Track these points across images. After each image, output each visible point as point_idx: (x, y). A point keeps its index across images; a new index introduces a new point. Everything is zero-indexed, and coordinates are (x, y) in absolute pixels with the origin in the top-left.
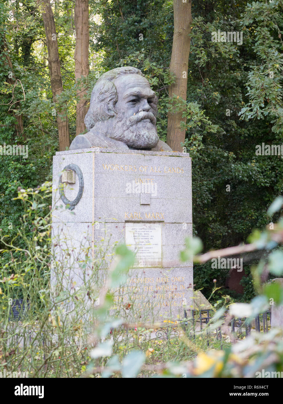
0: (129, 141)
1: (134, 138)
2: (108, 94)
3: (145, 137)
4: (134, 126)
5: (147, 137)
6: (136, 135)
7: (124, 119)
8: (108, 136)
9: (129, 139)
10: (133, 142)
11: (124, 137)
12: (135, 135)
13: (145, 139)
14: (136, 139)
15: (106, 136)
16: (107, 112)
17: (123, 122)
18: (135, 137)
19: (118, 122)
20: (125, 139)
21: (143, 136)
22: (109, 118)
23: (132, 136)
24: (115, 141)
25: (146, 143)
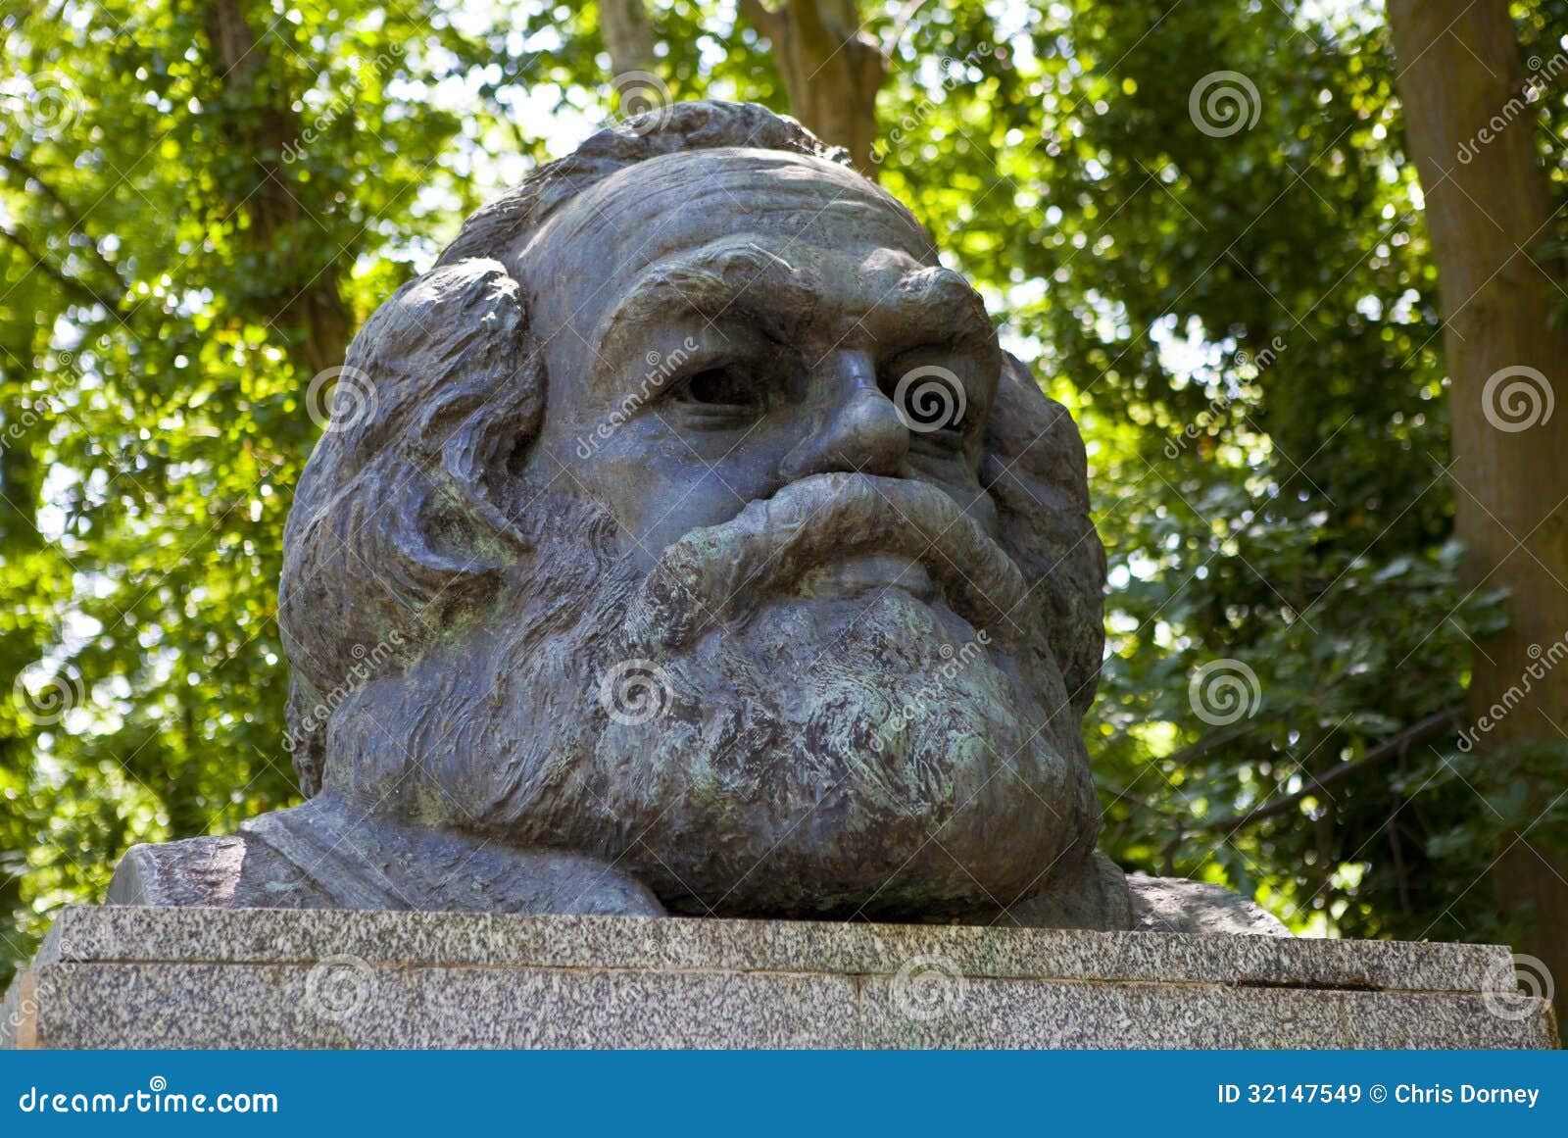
0: (651, 821)
1: (700, 770)
2: (426, 364)
3: (839, 739)
4: (711, 648)
5: (861, 741)
6: (727, 742)
7: (607, 594)
8: (431, 820)
9: (650, 794)
10: (704, 823)
11: (600, 785)
12: (713, 737)
13: (840, 769)
14: (733, 781)
15: (405, 814)
16: (410, 547)
17: (587, 625)
18: (722, 759)
19: (534, 636)
20: (607, 809)
21: (816, 733)
22: (447, 615)
23: (678, 758)
24: (506, 859)
25: (858, 824)
